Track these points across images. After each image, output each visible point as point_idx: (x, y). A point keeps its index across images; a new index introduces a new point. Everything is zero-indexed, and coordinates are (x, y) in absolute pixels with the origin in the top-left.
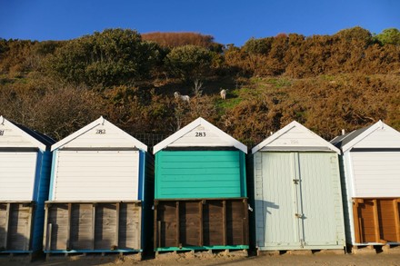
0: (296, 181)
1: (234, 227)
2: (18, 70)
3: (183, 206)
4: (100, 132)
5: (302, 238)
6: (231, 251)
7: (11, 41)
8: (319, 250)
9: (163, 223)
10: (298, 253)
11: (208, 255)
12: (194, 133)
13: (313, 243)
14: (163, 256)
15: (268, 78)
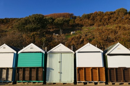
0: (59, 62)
1: (39, 75)
2: (11, 28)
3: (24, 69)
4: (4, 48)
5: (60, 79)
6: (38, 82)
7: (11, 18)
8: (66, 83)
9: (19, 74)
10: (59, 84)
11: (32, 83)
12: (30, 48)
13: (63, 81)
14: (19, 83)
15: (88, 27)
